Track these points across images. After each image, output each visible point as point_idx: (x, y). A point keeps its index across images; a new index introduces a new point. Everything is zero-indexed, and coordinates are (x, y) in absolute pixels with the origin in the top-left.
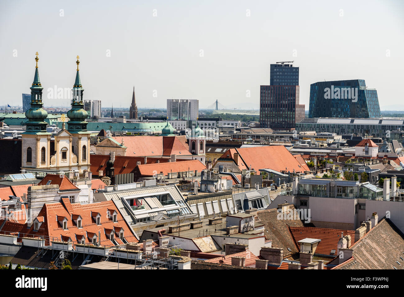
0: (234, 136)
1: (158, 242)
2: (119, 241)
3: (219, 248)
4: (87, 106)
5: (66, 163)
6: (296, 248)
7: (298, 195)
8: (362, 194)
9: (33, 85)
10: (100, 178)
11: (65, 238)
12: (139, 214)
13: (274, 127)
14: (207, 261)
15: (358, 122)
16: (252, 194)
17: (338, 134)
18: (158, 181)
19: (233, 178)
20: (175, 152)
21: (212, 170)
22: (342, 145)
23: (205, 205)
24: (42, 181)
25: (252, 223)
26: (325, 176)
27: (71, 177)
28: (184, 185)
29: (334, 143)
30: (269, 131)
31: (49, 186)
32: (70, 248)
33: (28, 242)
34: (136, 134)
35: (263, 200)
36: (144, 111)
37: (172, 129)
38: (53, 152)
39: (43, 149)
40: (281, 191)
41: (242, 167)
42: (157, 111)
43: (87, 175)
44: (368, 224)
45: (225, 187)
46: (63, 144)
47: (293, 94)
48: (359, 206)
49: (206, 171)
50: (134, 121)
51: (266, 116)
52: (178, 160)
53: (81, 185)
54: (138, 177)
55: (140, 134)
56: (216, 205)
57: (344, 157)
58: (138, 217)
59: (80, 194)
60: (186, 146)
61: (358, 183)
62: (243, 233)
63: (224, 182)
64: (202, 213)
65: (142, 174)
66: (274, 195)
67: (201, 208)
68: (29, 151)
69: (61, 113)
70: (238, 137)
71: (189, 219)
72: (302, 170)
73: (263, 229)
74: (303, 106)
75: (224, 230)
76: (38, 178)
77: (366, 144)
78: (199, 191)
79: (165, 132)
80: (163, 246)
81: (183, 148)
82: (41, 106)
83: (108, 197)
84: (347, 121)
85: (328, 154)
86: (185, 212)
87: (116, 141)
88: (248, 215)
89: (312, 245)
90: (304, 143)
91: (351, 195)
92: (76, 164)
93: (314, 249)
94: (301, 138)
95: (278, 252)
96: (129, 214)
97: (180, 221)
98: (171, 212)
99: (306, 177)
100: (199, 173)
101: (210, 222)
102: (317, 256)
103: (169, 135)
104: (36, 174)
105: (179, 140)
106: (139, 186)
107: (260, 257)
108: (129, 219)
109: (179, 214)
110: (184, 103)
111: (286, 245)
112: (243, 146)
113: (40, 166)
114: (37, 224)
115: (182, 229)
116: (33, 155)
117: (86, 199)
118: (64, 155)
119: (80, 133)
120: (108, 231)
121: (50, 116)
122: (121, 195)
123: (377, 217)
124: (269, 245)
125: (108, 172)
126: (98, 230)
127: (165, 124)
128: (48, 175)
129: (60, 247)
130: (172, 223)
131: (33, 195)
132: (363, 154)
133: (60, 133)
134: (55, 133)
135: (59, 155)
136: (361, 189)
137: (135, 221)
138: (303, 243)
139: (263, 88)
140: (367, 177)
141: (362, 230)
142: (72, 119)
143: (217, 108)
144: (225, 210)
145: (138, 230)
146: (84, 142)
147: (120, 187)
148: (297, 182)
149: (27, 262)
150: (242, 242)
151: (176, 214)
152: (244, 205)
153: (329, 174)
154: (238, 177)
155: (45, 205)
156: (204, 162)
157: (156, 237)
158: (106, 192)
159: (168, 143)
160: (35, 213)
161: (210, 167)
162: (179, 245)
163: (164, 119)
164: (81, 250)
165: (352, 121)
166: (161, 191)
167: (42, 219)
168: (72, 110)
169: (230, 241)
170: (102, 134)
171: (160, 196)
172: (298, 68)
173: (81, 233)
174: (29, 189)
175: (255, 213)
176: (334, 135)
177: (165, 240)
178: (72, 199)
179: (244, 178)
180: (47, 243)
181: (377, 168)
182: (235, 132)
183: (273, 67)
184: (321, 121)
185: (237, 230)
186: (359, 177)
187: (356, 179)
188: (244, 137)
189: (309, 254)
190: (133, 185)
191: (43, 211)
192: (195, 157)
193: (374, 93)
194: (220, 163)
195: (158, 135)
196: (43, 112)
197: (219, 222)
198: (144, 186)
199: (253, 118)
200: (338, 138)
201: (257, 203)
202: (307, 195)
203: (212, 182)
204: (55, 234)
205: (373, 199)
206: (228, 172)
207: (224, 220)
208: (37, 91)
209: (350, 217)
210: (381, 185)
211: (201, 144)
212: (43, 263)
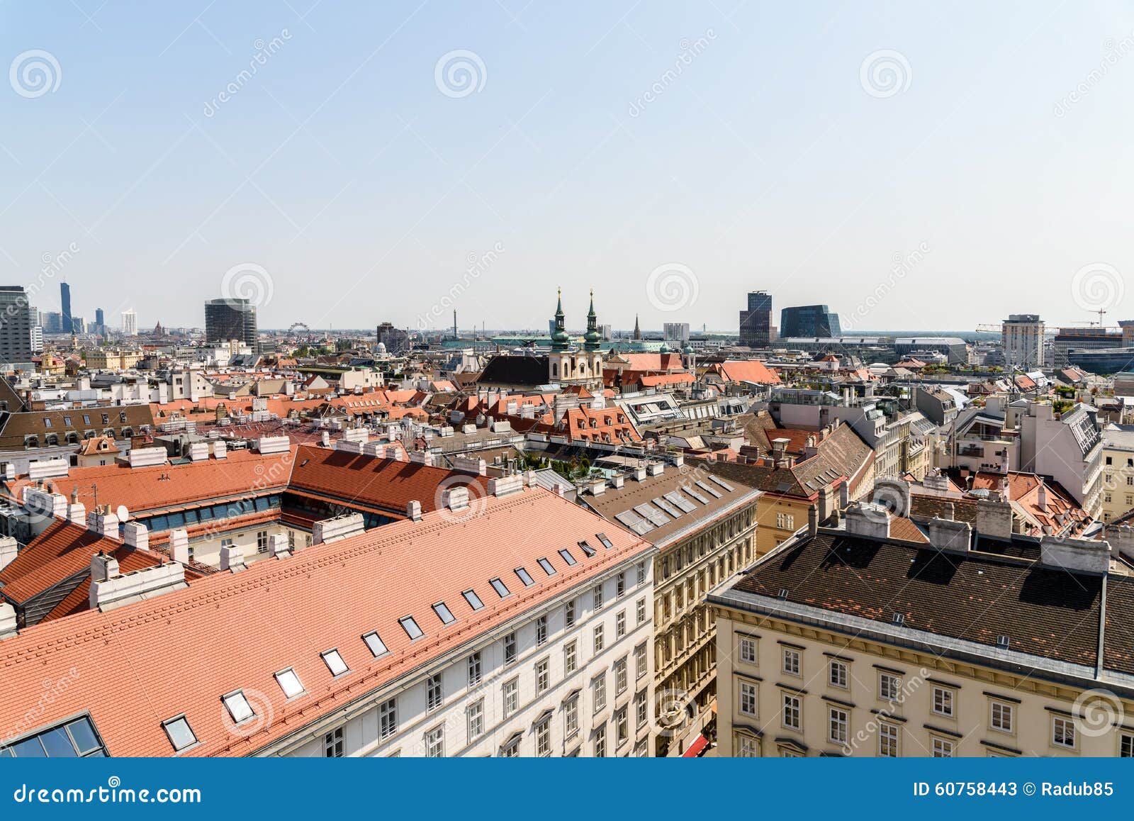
0: (719, 354)
1: (657, 441)
2: (626, 440)
3: (707, 446)
4: (600, 330)
5: (584, 376)
6: (770, 445)
7: (772, 402)
8: (825, 402)
9: (557, 313)
10: (611, 388)
11: (584, 437)
12: (642, 417)
13: (752, 345)
14: (697, 456)
15: (822, 341)
16: (734, 402)
17: (805, 351)
18: (657, 390)
19: (718, 388)
20: (671, 367)
21: (700, 381)
22: (809, 360)
23: (695, 410)
24: (565, 390)
25: (734, 425)
26: (794, 386)
27: (588, 387)
28: (679, 394)
29: (801, 359)
30: (748, 349)
31: (570, 394)
32: (587, 445)
33: (555, 439)
34: (639, 352)
35: (742, 406)
36: (645, 333)
37: (668, 348)
38: (573, 367)
39: (566, 365)
40: (757, 399)
41: (725, 379)
42: (656, 333)
43: (600, 386)
44: (831, 427)
45: (712, 396)
47: (767, 317)
48: (823, 412)
49: (696, 382)
50: (638, 341)
51: (745, 337)
52: (673, 373)
53: (595, 394)
54: (641, 387)
55: (643, 352)
56: (704, 410)
57: (810, 371)
58: (641, 420)
59: (595, 401)
60: (680, 361)
61: (822, 392)
62: (726, 433)
63: (711, 391)
64: (693, 417)
65: (644, 384)
66: (752, 402)
67: (692, 412)
68: (555, 366)
69: (580, 335)
70: (722, 354)
71: (683, 422)
72: (775, 381)
73: (743, 430)
74: (776, 328)
75: (711, 431)
76: (562, 388)
77: (829, 359)
78: (690, 399)
79: (663, 350)
80: (661, 444)
81: (677, 363)
82: (563, 330)
83: (617, 403)
84: (813, 340)
85: (797, 368)
86: (679, 416)
87: (623, 357)
88: (730, 419)
89: (783, 444)
90: (777, 358)
91: (816, 403)
92: (592, 377)
93: (786, 447)
94: (774, 354)
95: (755, 449)
96: (634, 417)
97: (675, 424)
98: (667, 416)
99: (778, 387)
100: (690, 384)
101: (699, 424)
102: (788, 453)
103: (666, 353)
104: (561, 385)
105: (674, 357)
106: (641, 394)
107: (740, 453)
108: (634, 422)
109: (675, 417)
110: (678, 326)
111: (762, 443)
112: (726, 361)
113: (564, 378)
114: (561, 425)
115: (677, 430)
116: (558, 370)
117: (600, 405)
118: (582, 370)
119: (594, 351)
120: (617, 431)
121: (570, 338)
122: (627, 402)
123: (838, 421)
124: (748, 444)
125: (617, 383)
126: (610, 430)
127: (662, 344)
128: (569, 386)
129: (580, 444)
130: (668, 425)
131: (558, 402)
132: (826, 368)
133: (578, 351)
134: (575, 351)
135: (578, 369)
136: (825, 397)
137: (639, 423)
138: (776, 442)
139: (742, 313)
140: (830, 387)
141: (825, 432)
142: (588, 340)
143: (704, 331)
144: (711, 414)
145: (641, 430)
146: (598, 359)
147: (626, 396)
148: (770, 391)
149: (554, 456)
150: (725, 441)
151: (671, 418)
152: (727, 410)
153: (797, 385)
154: (722, 387)
155: (567, 410)
156: (694, 375)
157: (655, 436)
158: (615, 399)
159: (665, 360)
160: (560, 416)
161: (699, 379)
162: (674, 443)
163: (661, 340)
164: (596, 447)
165: (817, 340)
166: (660, 398)
167: (565, 421)
168: (588, 333)
169: (715, 441)
170: (612, 352)
171: (658, 402)
172: (771, 296)
174: (555, 397)
175: (736, 417)
176: (802, 352)
177: (663, 439)
178: (589, 405)
179: (726, 388)
180: (570, 440)
181: (838, 379)
182: (720, 350)
183: (750, 296)
184: (791, 340)
185: (722, 431)
186: (823, 387)
187: (820, 389)
188: (727, 354)
189: (781, 452)
190: (637, 394)
191: (566, 415)
192: (687, 370)
193: (836, 316)
194: (707, 376)
195: (656, 353)
196: (565, 334)
197: (706, 424)
198: (646, 395)
199: (734, 339)
200: (806, 354)
201: (738, 409)
202: (779, 402)
203: (701, 391)
204: (576, 433)
205: (835, 405)
206: (714, 383)
207: (711, 422)
208: (560, 318)
209: (815, 421)
210: (842, 394)
211: (692, 360)
212: (564, 457)
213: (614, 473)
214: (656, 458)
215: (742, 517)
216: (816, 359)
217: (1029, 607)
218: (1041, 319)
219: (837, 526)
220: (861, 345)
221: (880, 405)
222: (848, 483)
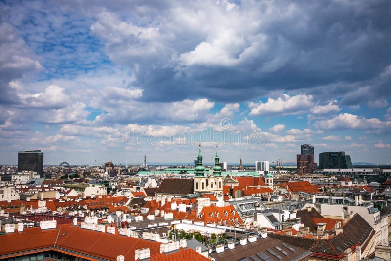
1: (253, 224)
2: (235, 223)
5: (213, 189)
7: (316, 203)
8: (345, 203)
9: (199, 156)
10: (227, 195)
11: (213, 222)
16: (295, 203)
17: (333, 176)
22: (335, 181)
27: (215, 195)
31: (205, 199)
33: (197, 223)
36: (246, 166)
38: (207, 184)
39: (203, 183)
42: (252, 166)
43: (221, 194)
47: (311, 158)
48: (344, 208)
49: (273, 192)
50: (242, 171)
51: (300, 168)
53: (219, 199)
54: (244, 195)
58: (244, 213)
59: (219, 202)
68: (197, 184)
72: (317, 192)
74: (316, 163)
77: (346, 180)
82: (202, 165)
84: (337, 170)
85: (328, 184)
92: (217, 189)
93: (324, 228)
100: (270, 193)
103: (257, 177)
106: (244, 199)
107: (299, 231)
113: (202, 190)
114: (200, 216)
116: (199, 186)
117: (221, 205)
118: (212, 186)
119: (218, 176)
120: (231, 219)
122: (236, 203)
125: (231, 193)
126: (227, 218)
132: (345, 184)
133: (210, 176)
135: (210, 185)
137: (242, 214)
138: (318, 225)
139: (297, 156)
141: (346, 219)
142: (215, 170)
146: (220, 180)
147: (236, 199)
148: (314, 197)
153: (329, 194)
155: (204, 207)
156: (272, 188)
165: (339, 170)
167: (203, 213)
168: (215, 167)
170: (228, 176)
171: (253, 203)
172: (313, 147)
176: (331, 176)
179: (290, 195)
180: (205, 224)
182: (286, 175)
183: (302, 146)
184: (325, 170)
186: (344, 195)
188: (290, 177)
189: (322, 230)
190: (242, 199)
191: (203, 210)
192: (268, 186)
193: (349, 157)
194: (279, 189)
198: (246, 199)
199: (294, 169)
200: (333, 178)
201: (296, 207)
204: (208, 220)
206: (283, 193)
208: (200, 159)
210: (354, 198)
211: (271, 181)
213: (229, 242)
214: (252, 234)
216: (340, 180)
220: (364, 173)
221: (376, 205)
222: (360, 248)
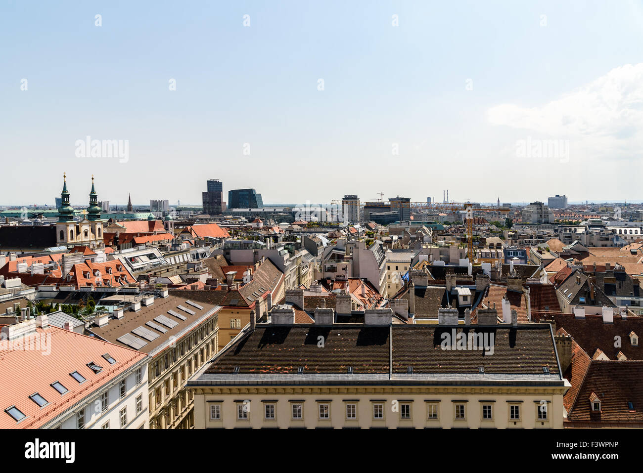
0: (189, 220)
1: (148, 281)
2: (124, 283)
3: (184, 281)
4: (100, 204)
5: (88, 239)
6: (225, 277)
7: (225, 249)
8: (256, 247)
9: (63, 192)
10: (111, 246)
11: (89, 284)
12: (135, 266)
13: (211, 214)
14: (177, 289)
15: (253, 210)
16: (201, 250)
17: (243, 217)
18: (146, 246)
19: (190, 242)
20: (156, 230)
21: (177, 238)
22: (246, 222)
23: (174, 258)
24: (72, 250)
25: (201, 266)
26: (238, 239)
27: (91, 247)
28: (162, 247)
29: (241, 221)
30: (208, 216)
31: (76, 253)
32: (93, 290)
33: (63, 288)
34: (132, 220)
35: (206, 253)
36: (136, 206)
37: (153, 216)
38: (78, 232)
39: (72, 231)
40: (216, 248)
41: (194, 236)
42: (144, 206)
43: (102, 245)
44: (260, 262)
45: (186, 248)
46: (85, 227)
47: (219, 196)
48: (255, 253)
49: (174, 239)
50: (131, 213)
51: (206, 209)
52: (158, 234)
53: (98, 252)
54: (134, 245)
55: (135, 220)
56: (181, 257)
57: (247, 228)
58: (135, 268)
59: (98, 256)
60: (162, 225)
61: (254, 241)
62: (196, 272)
63: (185, 244)
64: (173, 263)
65: (137, 243)
66: (212, 250)
67: (172, 259)
68: (62, 233)
69: (83, 209)
70: (192, 220)
71: (166, 267)
72: (226, 236)
73: (207, 268)
74: (225, 203)
75: (186, 271)
76: (68, 248)
77: (257, 221)
78: (171, 250)
79: (150, 218)
80: (151, 283)
81: (161, 227)
82: (69, 205)
83: (116, 257)
84: (247, 210)
85: (239, 227)
86: (164, 263)
87: (119, 224)
88: (199, 262)
89: (233, 275)
90: (226, 222)
91: (251, 248)
92: (94, 239)
93: (234, 277)
94: (225, 219)
95: (216, 280)
96: (130, 266)
97: (160, 268)
98: (155, 263)
99: (229, 239)
100: (170, 240)
101: (178, 267)
102: (236, 280)
103: (152, 220)
104: (67, 246)
105: (159, 223)
106: (135, 250)
107: (206, 284)
108: (129, 269)
109: (160, 264)
110: (160, 202)
111: (219, 276)
112: (194, 225)
114: (69, 277)
115: (162, 272)
116: (65, 235)
117: (102, 259)
118: (86, 234)
119: (96, 220)
120: (116, 277)
121: (75, 211)
122: (124, 256)
123: (264, 258)
124: (211, 277)
125: (115, 243)
126: (111, 277)
127: (149, 214)
128: (75, 247)
129: (86, 290)
130: (156, 269)
131: (66, 260)
132: (256, 226)
133: (82, 221)
134: (79, 221)
135: (83, 234)
136: (256, 244)
137: (133, 270)
138: (228, 274)
139: (204, 193)
140: (258, 238)
141: (257, 265)
142: (90, 212)
143: (179, 205)
144: (186, 260)
145: (135, 275)
146: (99, 226)
147: (123, 251)
148: (224, 242)
149: (64, 300)
150: (196, 277)
151: (158, 264)
152: (196, 256)
153: (240, 238)
154: (193, 241)
155: (74, 265)
156: (173, 234)
157: (146, 278)
158: (114, 254)
159: (152, 225)
160: (68, 270)
161: (177, 237)
162: (160, 281)
163: (148, 211)
164: (100, 290)
165: (250, 210)
166: (149, 252)
167: (73, 274)
168: (90, 207)
169: (189, 277)
170: (110, 220)
171: (148, 254)
172: (222, 183)
173: (90, 282)
174: (63, 256)
175: (203, 260)
176: (241, 217)
177: (152, 279)
178: (93, 260)
179: (195, 242)
180: (77, 288)
181: (263, 233)
182: (190, 217)
183: (209, 182)
184: (235, 210)
185: (193, 270)
186: (255, 238)
187: (253, 239)
188: (195, 220)
189: (232, 280)
190: (132, 250)
191: (73, 269)
192: (168, 232)
193: (260, 195)
194: (182, 234)
195: (145, 220)
196: (71, 208)
197: (183, 266)
198: (138, 250)
199: (199, 210)
200: (244, 219)
201: (203, 255)
202: (229, 249)
203: (178, 245)
204: (82, 282)
205: (262, 249)
206: (187, 239)
207: (186, 265)
208: (65, 196)
209: (251, 259)
210: (265, 242)
211: (171, 225)
212: (74, 300)
213: (116, 308)
214: (148, 293)
215: (209, 325)
216: (250, 221)
217: (361, 348)
218: (358, 198)
219: (266, 321)
220: (274, 212)
221: (286, 247)
222: (271, 294)
